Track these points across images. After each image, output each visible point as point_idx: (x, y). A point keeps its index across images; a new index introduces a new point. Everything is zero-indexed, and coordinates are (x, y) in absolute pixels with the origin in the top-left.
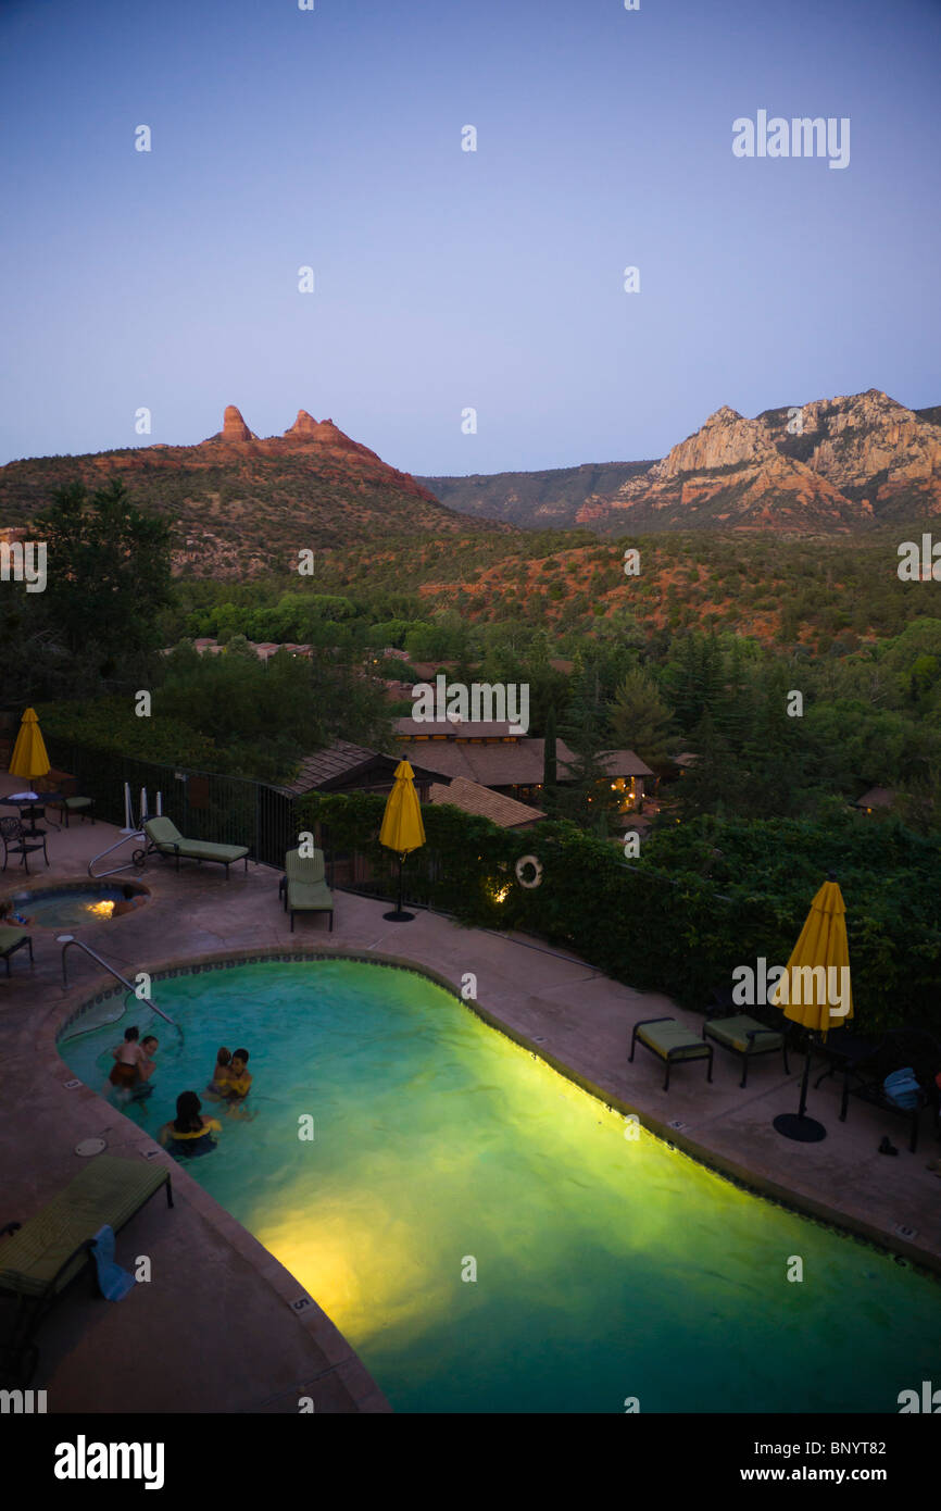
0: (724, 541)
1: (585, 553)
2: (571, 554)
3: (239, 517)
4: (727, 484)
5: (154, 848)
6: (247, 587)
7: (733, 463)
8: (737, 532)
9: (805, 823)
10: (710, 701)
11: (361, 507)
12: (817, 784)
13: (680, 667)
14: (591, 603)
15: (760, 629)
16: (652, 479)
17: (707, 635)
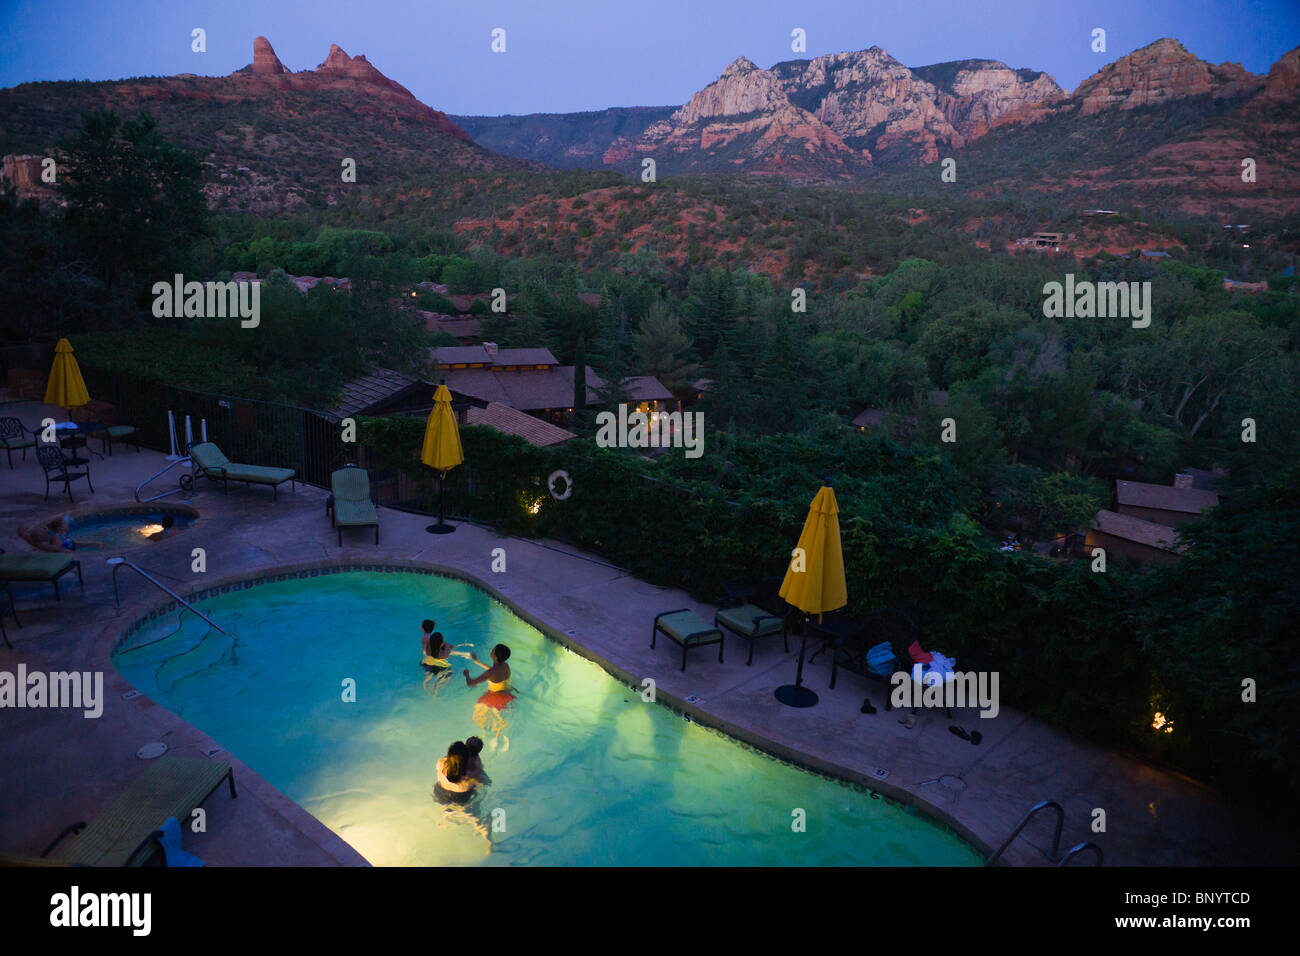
0: (738, 184)
1: (612, 193)
2: (598, 194)
3: (273, 152)
4: (743, 130)
5: (201, 473)
6: (285, 221)
7: (749, 110)
8: (751, 176)
9: (804, 438)
10: (726, 332)
11: (396, 144)
12: (818, 406)
13: (698, 300)
14: (617, 241)
15: (770, 266)
16: (674, 124)
17: (723, 271)
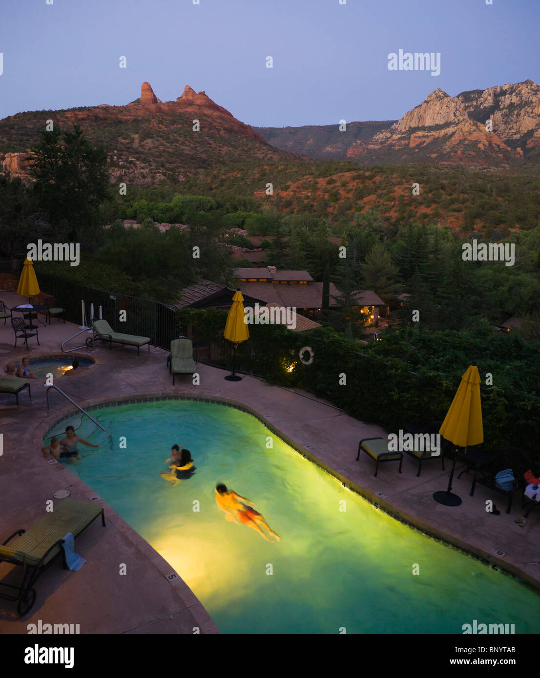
0: (433, 170)
1: (352, 175)
2: (343, 175)
3: (150, 149)
4: (437, 136)
5: (97, 337)
6: (154, 190)
7: (441, 123)
8: (441, 165)
9: (464, 333)
10: (421, 264)
11: (221, 144)
12: (479, 314)
13: (404, 244)
14: (353, 205)
15: (452, 222)
16: (393, 132)
17: (420, 226)
